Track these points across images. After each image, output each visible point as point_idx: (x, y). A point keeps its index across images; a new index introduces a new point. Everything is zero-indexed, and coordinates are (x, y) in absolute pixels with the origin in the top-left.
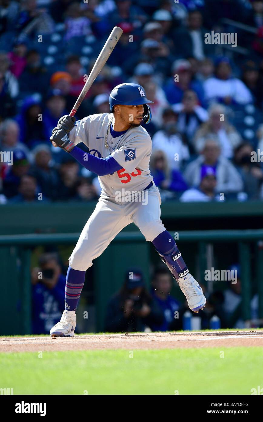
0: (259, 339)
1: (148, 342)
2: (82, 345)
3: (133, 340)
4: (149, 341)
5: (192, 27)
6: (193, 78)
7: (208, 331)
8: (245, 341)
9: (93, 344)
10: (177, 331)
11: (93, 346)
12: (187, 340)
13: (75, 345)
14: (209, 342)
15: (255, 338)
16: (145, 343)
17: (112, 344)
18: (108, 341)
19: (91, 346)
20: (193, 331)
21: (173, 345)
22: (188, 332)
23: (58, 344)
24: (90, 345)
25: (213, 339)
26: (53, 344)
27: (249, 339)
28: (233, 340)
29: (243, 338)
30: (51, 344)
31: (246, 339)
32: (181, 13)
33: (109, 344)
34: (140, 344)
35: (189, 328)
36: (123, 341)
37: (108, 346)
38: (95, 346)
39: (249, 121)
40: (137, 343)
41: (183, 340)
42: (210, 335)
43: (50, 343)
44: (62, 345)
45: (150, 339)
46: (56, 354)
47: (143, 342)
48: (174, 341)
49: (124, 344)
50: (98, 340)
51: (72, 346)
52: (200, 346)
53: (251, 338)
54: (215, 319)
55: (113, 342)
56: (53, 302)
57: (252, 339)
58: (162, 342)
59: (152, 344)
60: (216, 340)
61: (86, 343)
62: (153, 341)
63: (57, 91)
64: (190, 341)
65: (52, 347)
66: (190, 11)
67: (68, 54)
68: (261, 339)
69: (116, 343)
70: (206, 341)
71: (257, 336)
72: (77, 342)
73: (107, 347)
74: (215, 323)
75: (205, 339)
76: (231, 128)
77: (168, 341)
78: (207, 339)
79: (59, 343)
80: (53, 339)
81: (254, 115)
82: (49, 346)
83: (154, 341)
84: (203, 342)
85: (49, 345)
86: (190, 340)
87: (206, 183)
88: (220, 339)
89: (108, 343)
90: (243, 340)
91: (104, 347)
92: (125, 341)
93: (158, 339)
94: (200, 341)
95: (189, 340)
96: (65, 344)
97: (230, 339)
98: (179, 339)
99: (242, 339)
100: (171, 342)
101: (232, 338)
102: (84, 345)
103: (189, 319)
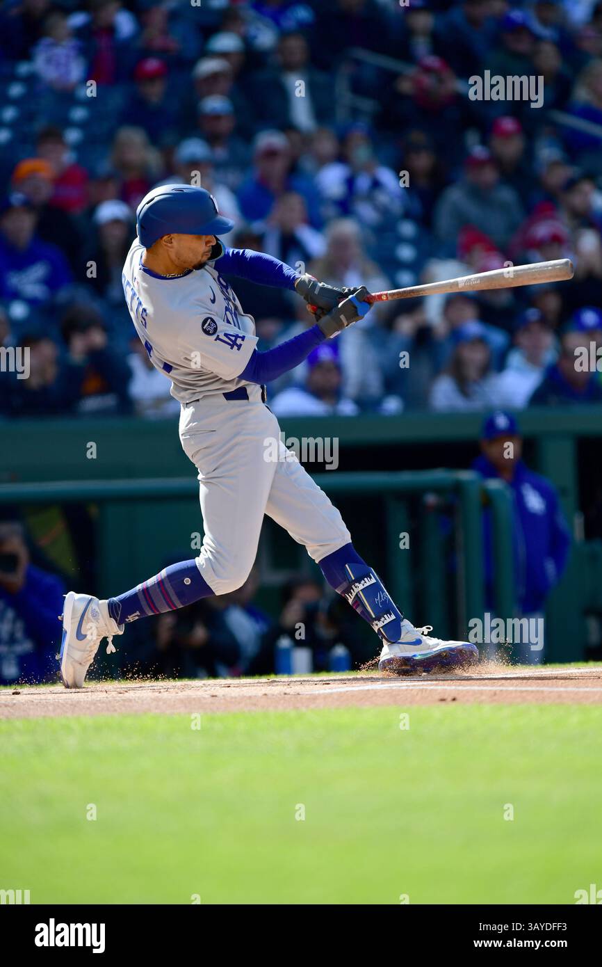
0: (426, 690)
1: (204, 698)
2: (71, 705)
3: (174, 694)
4: (207, 696)
5: (289, 67)
6: (293, 170)
7: (324, 676)
8: (398, 695)
9: (95, 704)
10: (263, 677)
11: (93, 708)
12: (282, 693)
13: (58, 706)
14: (326, 697)
15: (418, 688)
16: (199, 700)
17: (131, 704)
18: (123, 698)
19: (89, 708)
20: (295, 675)
21: (255, 705)
22: (284, 678)
23: (24, 705)
24: (88, 706)
25: (334, 690)
26: (14, 704)
27: (407, 690)
28: (375, 693)
29: (394, 688)
30: (10, 704)
31: (399, 690)
32: (266, 38)
33: (126, 704)
34: (189, 704)
35: (288, 670)
36: (153, 697)
37: (123, 709)
38: (98, 706)
39: (406, 253)
40: (182, 701)
41: (273, 695)
42: (328, 684)
43: (7, 703)
44: (32, 707)
45: (208, 692)
46: (18, 724)
47: (194, 699)
48: (255, 696)
49: (155, 703)
50: (104, 695)
51: (51, 708)
52: (307, 707)
53: (411, 688)
54: (340, 651)
55: (135, 699)
56: (14, 622)
57: (412, 690)
58: (232, 698)
59: (212, 703)
60: (341, 693)
61: (78, 702)
62: (213, 696)
63: (17, 198)
64: (289, 696)
65: (11, 711)
66: (283, 35)
67: (39, 125)
68: (431, 690)
69: (140, 701)
70: (319, 695)
71: (423, 685)
72: (60, 701)
73: (120, 709)
74: (339, 659)
75: (317, 692)
76: (370, 267)
77: (244, 697)
78: (322, 692)
79: (26, 702)
80: (13, 694)
81: (414, 242)
82: (5, 709)
83: (216, 696)
84: (314, 698)
85: (6, 706)
86: (289, 694)
87: (319, 378)
88: (347, 691)
89: (124, 700)
90: (394, 693)
91: (115, 710)
92: (157, 697)
93: (223, 693)
94: (308, 697)
95: (285, 694)
96: (37, 705)
97: (368, 690)
98: (266, 692)
99: (393, 690)
100: (250, 697)
101: (372, 690)
102: (75, 705)
103: (287, 652)
